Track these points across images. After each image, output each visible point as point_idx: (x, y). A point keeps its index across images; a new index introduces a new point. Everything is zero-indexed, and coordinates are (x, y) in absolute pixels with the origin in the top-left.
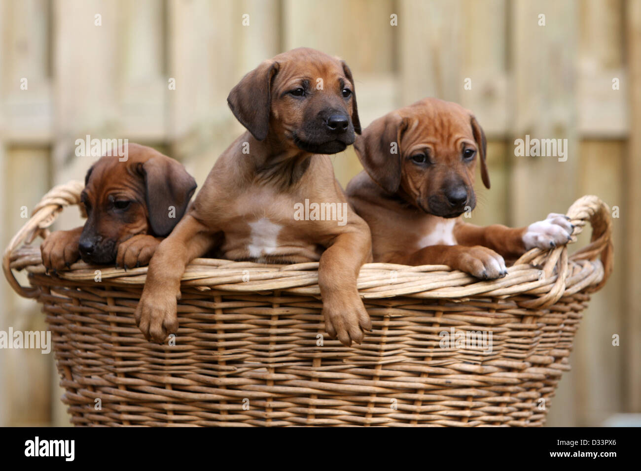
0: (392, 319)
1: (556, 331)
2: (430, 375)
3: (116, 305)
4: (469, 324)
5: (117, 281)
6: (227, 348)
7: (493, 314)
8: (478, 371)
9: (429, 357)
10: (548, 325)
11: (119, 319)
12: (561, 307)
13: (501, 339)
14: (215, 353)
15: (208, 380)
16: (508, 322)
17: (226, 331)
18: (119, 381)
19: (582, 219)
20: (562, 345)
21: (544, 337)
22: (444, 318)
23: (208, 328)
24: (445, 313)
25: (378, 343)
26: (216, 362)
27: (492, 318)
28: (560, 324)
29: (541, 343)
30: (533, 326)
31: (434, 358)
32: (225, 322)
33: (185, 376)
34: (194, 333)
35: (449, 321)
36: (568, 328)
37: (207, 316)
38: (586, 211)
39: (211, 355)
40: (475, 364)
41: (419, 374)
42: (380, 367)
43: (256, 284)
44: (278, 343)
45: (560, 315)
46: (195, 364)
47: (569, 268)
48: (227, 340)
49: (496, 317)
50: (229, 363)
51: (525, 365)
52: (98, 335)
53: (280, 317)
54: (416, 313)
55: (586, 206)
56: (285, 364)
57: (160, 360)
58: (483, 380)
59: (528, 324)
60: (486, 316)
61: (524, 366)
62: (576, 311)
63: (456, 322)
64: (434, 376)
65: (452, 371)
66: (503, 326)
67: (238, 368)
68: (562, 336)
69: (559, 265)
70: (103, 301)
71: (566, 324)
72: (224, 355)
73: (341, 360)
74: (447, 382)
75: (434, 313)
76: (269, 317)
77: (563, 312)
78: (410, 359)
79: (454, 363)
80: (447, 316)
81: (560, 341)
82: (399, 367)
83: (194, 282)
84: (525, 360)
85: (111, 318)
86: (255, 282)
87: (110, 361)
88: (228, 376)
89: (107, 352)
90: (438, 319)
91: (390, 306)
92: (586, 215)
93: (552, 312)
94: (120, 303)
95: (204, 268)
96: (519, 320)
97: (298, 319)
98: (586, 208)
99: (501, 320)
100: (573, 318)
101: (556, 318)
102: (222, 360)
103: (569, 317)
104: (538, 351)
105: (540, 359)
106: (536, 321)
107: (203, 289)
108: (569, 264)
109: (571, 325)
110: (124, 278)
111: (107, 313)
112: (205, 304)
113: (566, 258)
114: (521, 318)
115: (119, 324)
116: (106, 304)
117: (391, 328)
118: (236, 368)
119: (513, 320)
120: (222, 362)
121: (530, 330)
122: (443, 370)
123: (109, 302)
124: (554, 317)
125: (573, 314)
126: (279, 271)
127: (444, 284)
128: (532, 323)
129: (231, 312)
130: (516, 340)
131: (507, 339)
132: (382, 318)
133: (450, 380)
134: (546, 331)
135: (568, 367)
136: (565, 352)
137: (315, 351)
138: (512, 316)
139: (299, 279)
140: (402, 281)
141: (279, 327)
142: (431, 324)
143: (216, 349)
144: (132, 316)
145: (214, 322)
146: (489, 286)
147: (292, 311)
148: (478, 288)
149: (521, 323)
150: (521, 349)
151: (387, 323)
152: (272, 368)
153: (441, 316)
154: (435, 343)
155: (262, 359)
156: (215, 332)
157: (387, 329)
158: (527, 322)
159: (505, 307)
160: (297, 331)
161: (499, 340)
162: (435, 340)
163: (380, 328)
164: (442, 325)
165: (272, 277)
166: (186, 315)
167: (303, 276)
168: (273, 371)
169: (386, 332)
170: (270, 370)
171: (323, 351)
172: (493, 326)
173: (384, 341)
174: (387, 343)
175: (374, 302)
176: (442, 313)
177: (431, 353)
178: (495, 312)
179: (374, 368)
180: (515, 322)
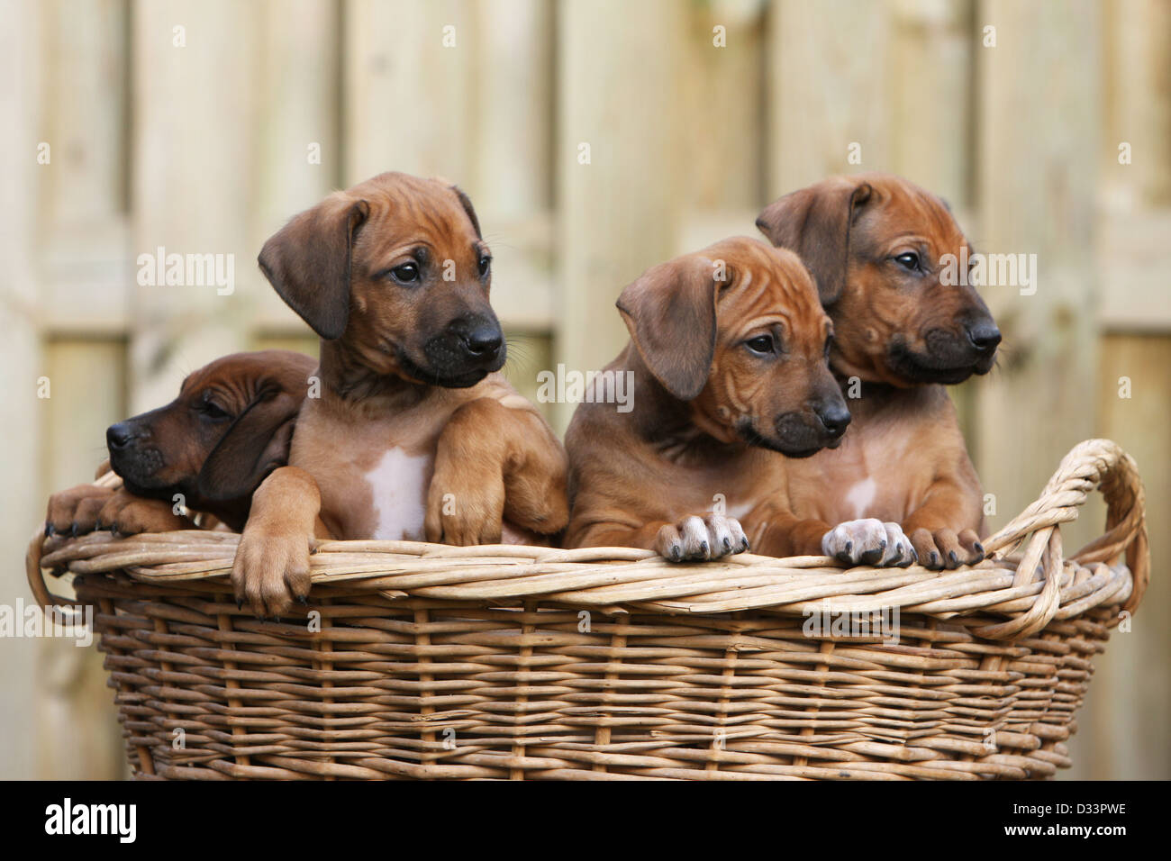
0: (741, 655)
1: (1045, 688)
2: (812, 761)
3: (234, 629)
4: (883, 668)
6: (438, 708)
7: (927, 649)
8: (900, 756)
9: (809, 728)
10: (1028, 675)
11: (239, 655)
12: (1053, 643)
13: (943, 697)
14: (417, 717)
15: (402, 768)
16: (955, 667)
17: (437, 676)
18: (238, 771)
19: (1086, 479)
20: (1054, 715)
21: (1020, 699)
22: (838, 655)
23: (401, 670)
24: (839, 646)
25: (716, 699)
27: (925, 656)
28: (1053, 675)
29: (1016, 709)
30: (1002, 675)
31: (818, 731)
32: (435, 659)
33: (359, 762)
34: (377, 679)
35: (847, 662)
36: (1065, 685)
37: (403, 648)
38: (1092, 464)
39: (410, 721)
40: (893, 743)
41: (789, 759)
42: (720, 745)
43: (491, 586)
44: (531, 698)
45: (1051, 659)
46: (379, 739)
47: (1065, 571)
48: (438, 692)
49: (933, 656)
50: (440, 735)
51: (986, 748)
52: (200, 686)
53: (537, 650)
54: (785, 645)
55: (1093, 455)
56: (544, 739)
57: (315, 732)
58: (910, 774)
59: (993, 670)
60: (915, 654)
61: (983, 749)
62: (1082, 653)
63: (859, 663)
64: (819, 764)
65: (853, 756)
66: (945, 673)
67: (458, 746)
68: (1054, 700)
69: (1046, 561)
70: (211, 622)
71: (1061, 678)
72: (431, 721)
73: (648, 732)
74: (841, 776)
75: (817, 645)
76: (516, 650)
77: (1058, 654)
78: (775, 731)
79: (856, 741)
80: (843, 651)
81: (1049, 709)
82: (753, 746)
83: (377, 582)
84: (986, 740)
85: (226, 653)
86: (490, 583)
87: (223, 735)
88: (439, 762)
89: (218, 719)
90: (828, 657)
91: (738, 630)
92: (1093, 471)
93: (1036, 651)
94: (242, 625)
95: (397, 558)
96: (976, 664)
97: (568, 655)
98: (1092, 459)
99: (943, 662)
100: (1077, 668)
101: (1044, 663)
102: (429, 729)
103: (1068, 665)
104: (1010, 723)
105: (1014, 739)
106: (1005, 665)
107: (395, 595)
108: (1066, 565)
109: (1072, 680)
111: (218, 645)
112: (397, 625)
113: (1058, 549)
114: (980, 659)
115: (240, 665)
116: (216, 627)
117: (739, 671)
118: (453, 746)
119: (966, 662)
120: (427, 734)
121: (995, 682)
122: (835, 753)
123: (222, 624)
124: (1039, 662)
125: (1074, 658)
126: (535, 563)
127: (837, 589)
128: (999, 670)
129: (445, 641)
130: (971, 701)
131: (952, 698)
132: (722, 652)
133: (848, 772)
134: (1024, 688)
135: (1066, 759)
136: (1062, 729)
137: (600, 714)
138: (963, 655)
139: (571, 576)
140: (761, 583)
141: (533, 668)
142: (812, 666)
143: (417, 709)
144: (262, 649)
145: (414, 659)
146: (920, 594)
147: (558, 639)
148: (900, 597)
149: (978, 669)
150: (978, 718)
151: (733, 662)
152: (519, 746)
153: (830, 651)
154: (820, 702)
155: (502, 729)
156: (415, 677)
157: (733, 672)
158: (991, 668)
159: (949, 640)
160: (568, 677)
161: (938, 700)
162: (821, 696)
163: (719, 671)
164: (833, 668)
165: (521, 573)
166: (363, 647)
167: (580, 572)
168: (522, 751)
169: (730, 679)
170: (517, 749)
171: (615, 714)
172: (927, 672)
173: (727, 696)
174: (733, 699)
175: (708, 624)
176: (833, 646)
177: (812, 719)
178: (930, 646)
179: (708, 748)
180: (968, 666)
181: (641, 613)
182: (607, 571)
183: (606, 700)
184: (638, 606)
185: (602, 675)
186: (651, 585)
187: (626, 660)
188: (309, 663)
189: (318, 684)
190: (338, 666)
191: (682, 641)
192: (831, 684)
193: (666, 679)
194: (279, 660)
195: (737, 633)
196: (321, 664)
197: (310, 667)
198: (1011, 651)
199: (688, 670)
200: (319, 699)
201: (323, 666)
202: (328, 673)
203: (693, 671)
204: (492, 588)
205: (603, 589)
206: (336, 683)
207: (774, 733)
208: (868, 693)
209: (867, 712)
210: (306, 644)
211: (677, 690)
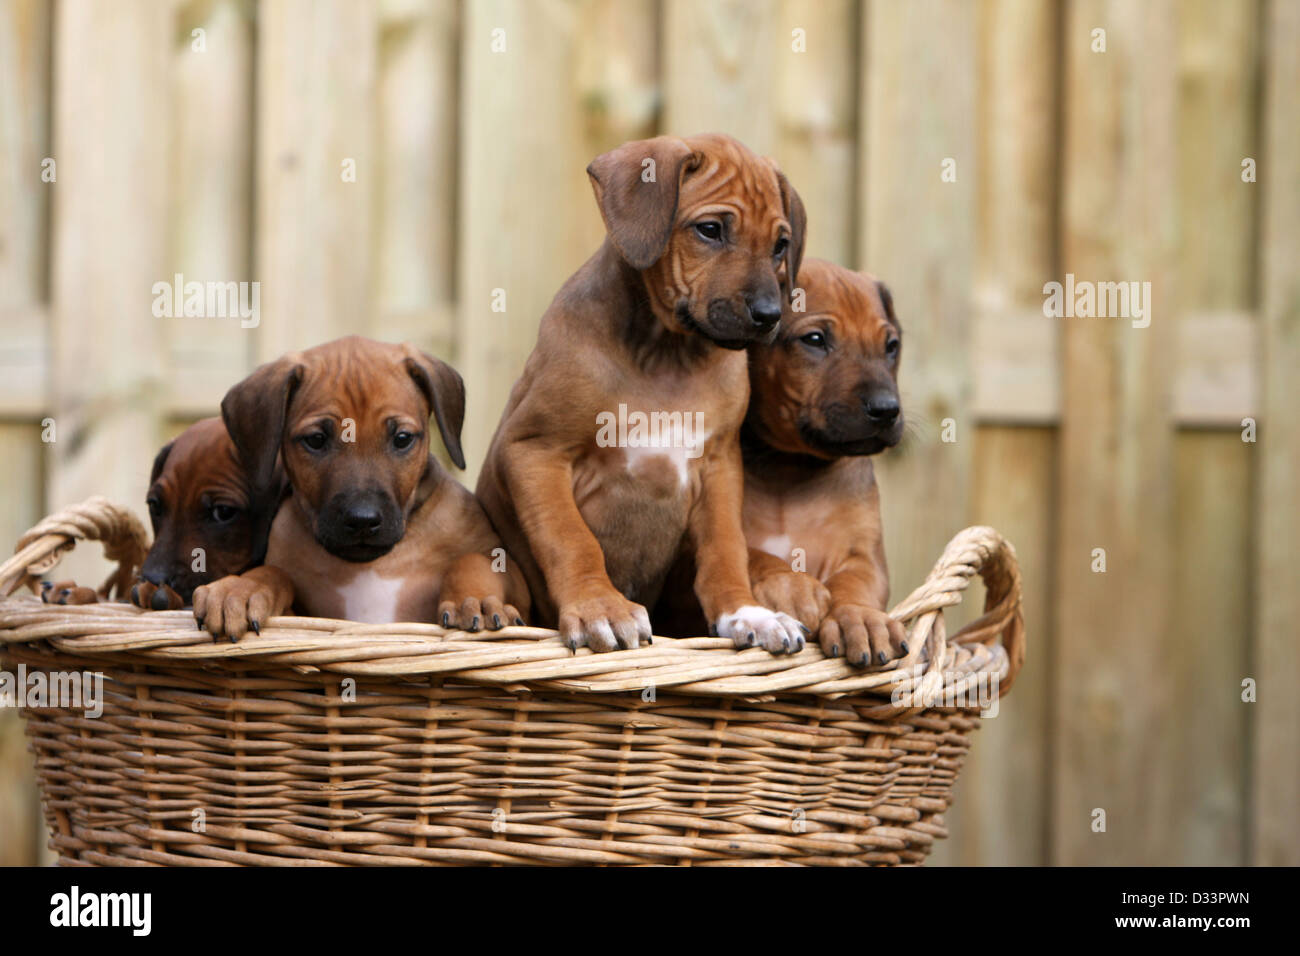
0: (638, 731)
1: (925, 765)
2: (703, 833)
3: (151, 698)
4: (773, 745)
5: (155, 654)
6: (346, 778)
7: (815, 727)
8: (787, 829)
9: (701, 800)
10: (910, 752)
11: (156, 724)
12: (934, 721)
13: (830, 773)
14: (325, 786)
15: (310, 835)
16: (841, 744)
17: (346, 747)
18: (152, 835)
19: (969, 565)
20: (933, 790)
21: (902, 775)
22: (731, 732)
23: (313, 741)
24: (732, 723)
25: (612, 773)
26: (325, 803)
27: (813, 734)
28: (933, 752)
29: (897, 784)
30: (885, 752)
31: (710, 803)
32: (344, 731)
33: (269, 828)
34: (289, 749)
35: (739, 739)
36: (944, 762)
37: (312, 719)
38: (975, 551)
39: (318, 790)
40: (781, 816)
41: (682, 831)
42: (615, 817)
43: (400, 663)
44: (436, 769)
45: (932, 736)
46: (289, 807)
47: (947, 653)
48: (346, 763)
49: (820, 734)
50: (348, 804)
51: (869, 820)
52: (118, 753)
53: (442, 723)
54: (680, 723)
55: (975, 542)
56: (447, 808)
57: (227, 799)
58: (796, 845)
59: (877, 748)
60: (803, 732)
61: (866, 822)
62: (961, 730)
63: (750, 740)
64: (711, 836)
65: (742, 828)
66: (831, 750)
67: (365, 814)
68: (933, 776)
69: (930, 644)
70: (131, 692)
71: (941, 755)
72: (341, 790)
73: (548, 803)
74: (731, 847)
75: (711, 723)
76: (422, 723)
77: (938, 732)
78: (669, 803)
79: (745, 814)
80: (735, 729)
81: (929, 785)
82: (647, 818)
83: (290, 657)
84: (869, 813)
85: (143, 722)
86: (399, 659)
87: (139, 800)
88: (346, 829)
89: (133, 784)
90: (720, 734)
91: (636, 707)
92: (975, 558)
93: (918, 729)
94: (161, 695)
95: (311, 634)
96: (860, 742)
97: (472, 729)
98: (975, 546)
99: (830, 740)
100: (955, 744)
101: (925, 741)
102: (337, 798)
103: (947, 742)
104: (892, 798)
105: (895, 812)
106: (889, 743)
107: (307, 669)
108: (948, 646)
109: (950, 756)
110: (168, 649)
111: (136, 713)
112: (309, 698)
113: (942, 632)
114: (865, 737)
115: (157, 733)
116: (134, 696)
117: (635, 747)
118: (360, 814)
119: (851, 740)
120: (336, 802)
121: (879, 759)
122: (724, 825)
123: (141, 693)
124: (920, 739)
125: (953, 735)
126: (442, 641)
127: (731, 670)
128: (883, 748)
129: (354, 713)
130: (855, 777)
131: (837, 774)
132: (620, 728)
133: (737, 843)
134: (906, 764)
135: (944, 831)
136: (940, 803)
137: (501, 785)
138: (848, 733)
139: (476, 655)
140: (658, 664)
141: (439, 741)
142: (706, 742)
143: (326, 779)
144: (179, 719)
145: (324, 730)
146: (809, 676)
147: (462, 713)
148: (791, 678)
149: (863, 746)
150: (862, 793)
151: (630, 738)
152: (423, 815)
153: (723, 729)
154: (712, 777)
155: (406, 799)
156: (325, 748)
157: (629, 748)
158: (875, 745)
159: (837, 718)
160: (471, 750)
161: (824, 776)
162: (713, 771)
163: (617, 746)
164: (725, 744)
165: (428, 650)
166: (275, 718)
167: (484, 651)
168: (425, 820)
169: (628, 754)
170: (421, 818)
171: (515, 786)
172: (815, 749)
173: (623, 770)
174: (629, 773)
175: (606, 701)
176: (725, 724)
177: (705, 792)
178: (817, 724)
179: (604, 819)
180: (853, 744)
181: (542, 690)
182: (511, 651)
183: (507, 772)
184: (540, 684)
185: (504, 748)
186: (553, 665)
187: (527, 734)
188: (223, 733)
189: (232, 752)
190: (250, 735)
191: (581, 717)
192: (723, 759)
193: (565, 753)
194: (195, 729)
195: (634, 710)
196: (234, 734)
197: (224, 737)
198: (894, 729)
199: (586, 744)
200: (232, 767)
201: (237, 736)
202: (241, 743)
203: (591, 745)
204: (401, 665)
205: (507, 667)
206: (249, 752)
207: (667, 805)
208: (758, 768)
209: (757, 786)
210: (221, 714)
211: (575, 764)
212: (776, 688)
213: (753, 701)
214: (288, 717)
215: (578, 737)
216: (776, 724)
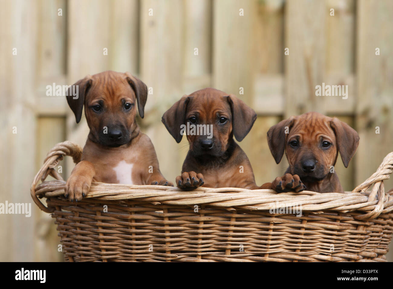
0: (275, 224)
1: (378, 236)
3: (102, 215)
4: (324, 229)
5: (103, 199)
6: (172, 242)
7: (338, 223)
9: (299, 249)
10: (373, 232)
11: (104, 224)
12: (381, 221)
13: (344, 239)
14: (164, 245)
16: (348, 229)
17: (171, 231)
20: (382, 246)
21: (371, 240)
22: (308, 225)
23: (159, 229)
24: (309, 221)
25: (266, 240)
27: (338, 225)
28: (381, 232)
29: (369, 244)
30: (364, 232)
31: (302, 250)
32: (170, 225)
34: (151, 232)
35: (311, 227)
36: (386, 235)
37: (159, 221)
39: (162, 247)
40: (327, 255)
42: (268, 255)
43: (190, 200)
44: (203, 239)
45: (381, 226)
46: (152, 253)
47: (385, 197)
48: (171, 237)
49: (340, 225)
50: (172, 252)
51: (359, 257)
52: (90, 235)
53: (205, 222)
54: (290, 221)
56: (208, 253)
57: (130, 251)
59: (361, 230)
60: (334, 224)
61: (358, 257)
63: (315, 228)
66: (345, 231)
67: (178, 256)
68: (382, 241)
69: (379, 193)
70: (94, 213)
71: (384, 233)
72: (170, 247)
75: (301, 221)
76: (198, 222)
77: (383, 225)
79: (314, 254)
80: (310, 223)
81: (380, 244)
82: (279, 256)
83: (150, 199)
84: (359, 254)
85: (99, 224)
86: (189, 199)
87: (98, 252)
89: (96, 247)
90: (305, 225)
93: (375, 224)
95: (157, 191)
96: (355, 228)
97: (216, 224)
99: (344, 227)
100: (389, 229)
102: (169, 250)
103: (386, 229)
104: (367, 249)
105: (368, 254)
106: (365, 229)
107: (156, 203)
108: (386, 195)
109: (388, 234)
110: (107, 197)
111: (97, 221)
113: (383, 189)
114: (357, 226)
115: (104, 228)
116: (96, 215)
117: (274, 230)
118: (177, 256)
119: (352, 227)
120: (168, 251)
121: (362, 234)
122: (307, 258)
123: (98, 213)
124: (377, 227)
125: (388, 226)
126: (204, 193)
127: (308, 202)
128: (363, 230)
129: (174, 219)
130: (354, 241)
131: (347, 240)
132: (268, 223)
134: (372, 236)
136: (384, 251)
137: (227, 244)
138: (351, 225)
139: (216, 197)
140: (282, 200)
141: (204, 228)
142: (300, 228)
143: (164, 243)
144: (111, 222)
145: (163, 225)
146: (335, 204)
147: (212, 218)
148: (329, 205)
149: (356, 230)
150: (356, 247)
151: (272, 227)
152: (199, 255)
153: (305, 224)
154: (302, 241)
155: (193, 250)
156: (164, 231)
157: (272, 230)
158: (360, 230)
159: (346, 219)
160: (216, 231)
161: (342, 240)
162: (302, 239)
163: (268, 230)
164: (306, 229)
165: (199, 196)
166: (146, 221)
167: (219, 196)
168: (200, 257)
169: (272, 232)
171: (232, 245)
172: (338, 231)
173: (270, 238)
174: (272, 240)
175: (264, 214)
176: (306, 221)
177: (300, 246)
178: (339, 221)
179: (264, 256)
180: (352, 229)
181: (240, 209)
182: (229, 196)
183: (229, 240)
184: (239, 207)
185: (227, 231)
186: (245, 200)
187: (235, 226)
188: (127, 227)
189: (131, 234)
190: (137, 227)
191: (255, 220)
192: (306, 234)
193: (249, 233)
194: (117, 226)
195: (273, 217)
196: (131, 227)
197: (128, 228)
198: (367, 224)
199: (257, 229)
200: (131, 239)
201: (132, 228)
202: (134, 230)
203: (259, 230)
204: (190, 201)
205: (227, 201)
206: (137, 234)
207: (287, 251)
208: (319, 238)
209: (318, 244)
210: (127, 220)
211: (253, 236)
212: (324, 208)
213: (315, 213)
214: (150, 221)
215: (254, 226)
216: (325, 222)
